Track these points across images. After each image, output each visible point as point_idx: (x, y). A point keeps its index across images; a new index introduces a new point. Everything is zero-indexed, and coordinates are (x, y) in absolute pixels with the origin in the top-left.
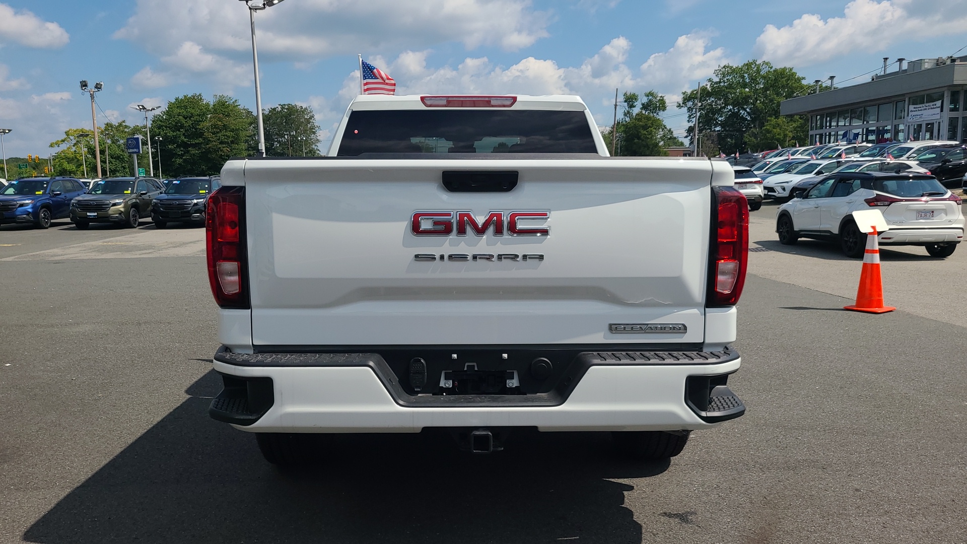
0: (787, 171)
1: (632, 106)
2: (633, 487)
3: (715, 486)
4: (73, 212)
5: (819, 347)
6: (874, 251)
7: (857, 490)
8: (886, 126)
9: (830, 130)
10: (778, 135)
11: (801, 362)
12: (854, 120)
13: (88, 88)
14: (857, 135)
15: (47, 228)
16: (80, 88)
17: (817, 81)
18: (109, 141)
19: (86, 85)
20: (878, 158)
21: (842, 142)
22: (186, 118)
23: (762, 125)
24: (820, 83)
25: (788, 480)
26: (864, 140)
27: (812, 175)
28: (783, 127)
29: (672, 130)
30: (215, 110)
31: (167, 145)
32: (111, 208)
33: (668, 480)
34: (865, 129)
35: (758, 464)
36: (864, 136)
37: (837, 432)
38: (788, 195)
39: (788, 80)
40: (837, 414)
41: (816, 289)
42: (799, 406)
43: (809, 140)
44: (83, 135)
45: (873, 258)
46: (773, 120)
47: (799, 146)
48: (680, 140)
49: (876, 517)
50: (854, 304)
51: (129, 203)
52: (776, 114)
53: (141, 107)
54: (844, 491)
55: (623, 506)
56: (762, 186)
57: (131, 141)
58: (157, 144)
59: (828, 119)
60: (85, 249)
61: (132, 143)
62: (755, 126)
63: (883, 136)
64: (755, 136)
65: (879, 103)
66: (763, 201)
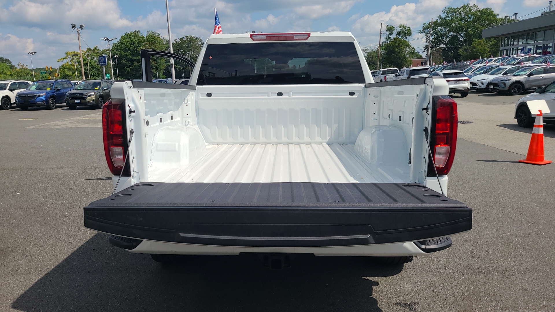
0: (486, 72)
1: (391, 34)
2: (379, 283)
3: (432, 284)
4: (67, 100)
5: (502, 187)
6: (539, 126)
7: (525, 290)
8: (549, 44)
9: (513, 47)
10: (480, 50)
11: (490, 198)
12: (529, 40)
13: (76, 28)
14: (530, 50)
15: (53, 109)
16: (72, 28)
17: (506, 16)
18: (89, 58)
19: (75, 27)
20: (543, 64)
21: (520, 54)
22: (131, 45)
23: (470, 44)
24: (508, 17)
25: (480, 281)
26: (535, 52)
27: (500, 75)
28: (484, 45)
29: (414, 48)
30: (147, 40)
31: (122, 60)
32: (88, 97)
33: (401, 279)
34: (535, 47)
35: (460, 269)
36: (535, 50)
37: (512, 247)
38: (485, 88)
39: (488, 16)
40: (513, 235)
41: (501, 149)
42: (487, 229)
43: (500, 53)
44: (76, 55)
45: (539, 130)
46: (477, 41)
47: (493, 57)
48: (419, 54)
49: (538, 310)
50: (525, 158)
51: (98, 94)
52: (480, 37)
53: (106, 39)
54: (517, 290)
55: (371, 296)
56: (469, 82)
57: (101, 58)
58: (116, 60)
59: (512, 40)
60: (72, 121)
61: (102, 60)
62: (466, 45)
63: (547, 50)
64: (466, 50)
65: (545, 29)
66: (470, 91)
